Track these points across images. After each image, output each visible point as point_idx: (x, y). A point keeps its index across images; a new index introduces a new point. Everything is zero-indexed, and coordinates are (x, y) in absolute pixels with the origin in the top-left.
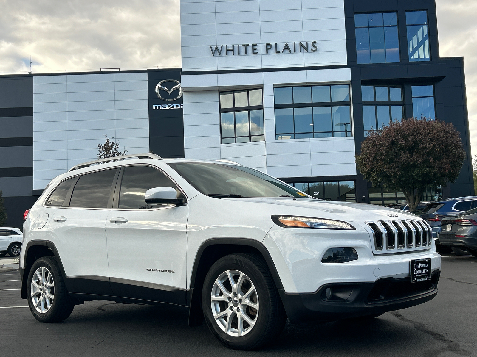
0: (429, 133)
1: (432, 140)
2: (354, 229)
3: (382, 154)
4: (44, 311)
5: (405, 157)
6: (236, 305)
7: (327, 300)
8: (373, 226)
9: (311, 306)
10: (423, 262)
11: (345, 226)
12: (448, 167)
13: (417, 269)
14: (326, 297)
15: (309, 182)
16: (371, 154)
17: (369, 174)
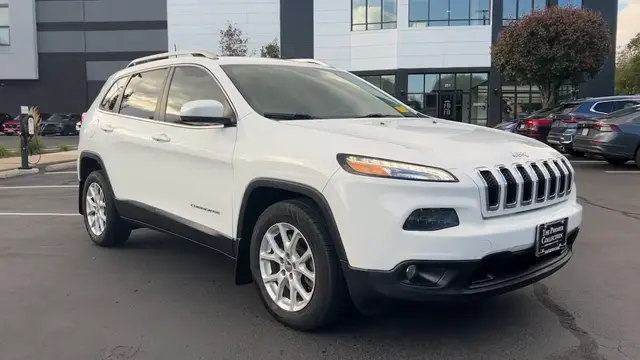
0: (574, 23)
1: (576, 31)
2: (457, 180)
3: (519, 45)
4: (99, 233)
5: (544, 49)
6: (289, 270)
7: (408, 281)
8: (486, 174)
9: (384, 290)
10: (556, 224)
11: (444, 176)
12: (590, 61)
13: (547, 236)
14: (406, 278)
15: (440, 74)
16: (507, 45)
17: (503, 68)
